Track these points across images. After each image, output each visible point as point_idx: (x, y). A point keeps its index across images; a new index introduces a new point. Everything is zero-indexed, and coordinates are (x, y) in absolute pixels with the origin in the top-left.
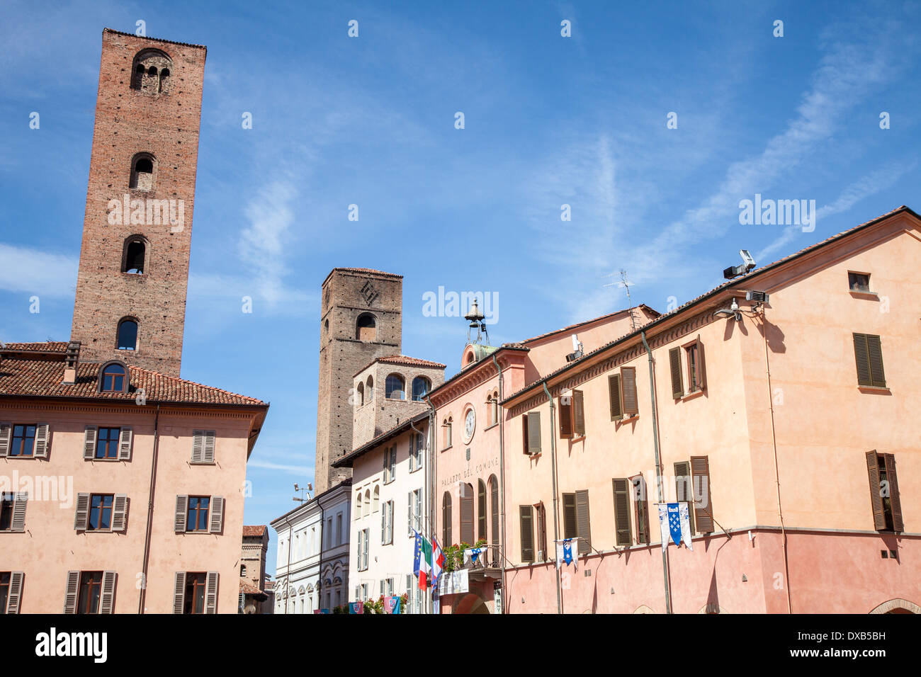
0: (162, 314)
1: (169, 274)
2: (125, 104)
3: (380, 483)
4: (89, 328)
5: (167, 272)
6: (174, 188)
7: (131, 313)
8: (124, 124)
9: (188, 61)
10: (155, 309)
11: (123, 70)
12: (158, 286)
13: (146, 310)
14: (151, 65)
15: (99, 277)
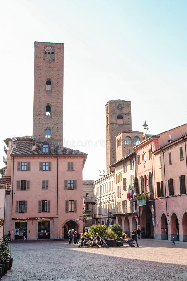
0: (57, 127)
1: (58, 115)
2: (42, 64)
3: (123, 173)
4: (37, 132)
5: (57, 114)
6: (57, 89)
7: (48, 127)
8: (42, 71)
9: (59, 49)
10: (54, 125)
11: (41, 54)
12: (55, 118)
13: (52, 126)
14: (48, 51)
15: (38, 117)
